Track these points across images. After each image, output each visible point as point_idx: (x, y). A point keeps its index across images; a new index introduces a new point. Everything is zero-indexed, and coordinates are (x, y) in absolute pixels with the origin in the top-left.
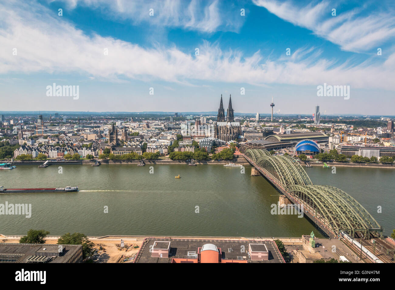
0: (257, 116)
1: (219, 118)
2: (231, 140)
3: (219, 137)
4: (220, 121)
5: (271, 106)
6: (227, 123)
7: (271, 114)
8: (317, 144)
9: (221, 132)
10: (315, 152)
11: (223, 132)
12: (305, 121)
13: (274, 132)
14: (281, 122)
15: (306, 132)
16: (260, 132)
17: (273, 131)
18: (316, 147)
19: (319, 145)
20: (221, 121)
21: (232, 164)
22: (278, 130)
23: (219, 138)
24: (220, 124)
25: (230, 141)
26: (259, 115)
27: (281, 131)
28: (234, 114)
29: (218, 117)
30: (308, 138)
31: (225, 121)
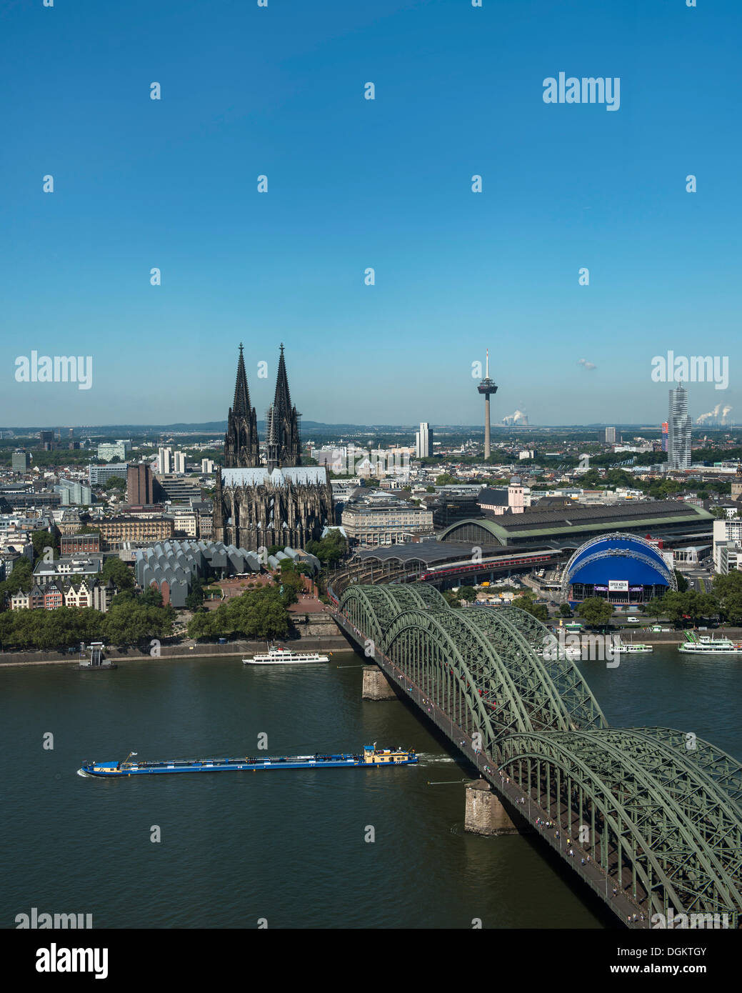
0: (422, 436)
1: (232, 448)
2: (288, 549)
3: (234, 535)
4: (235, 466)
5: (481, 390)
6: (270, 472)
7: (483, 428)
8: (660, 552)
9: (242, 513)
10: (648, 587)
11: (250, 515)
12: (628, 455)
13: (483, 506)
14: (527, 462)
15: (625, 504)
16: (421, 506)
17: (476, 500)
18: (656, 565)
19: (668, 557)
20: (244, 466)
21: (280, 652)
22: (502, 499)
23: (234, 541)
24: (236, 476)
25: (279, 554)
27: (511, 503)
28: (302, 431)
29: (227, 444)
30: (622, 530)
31: (259, 465)
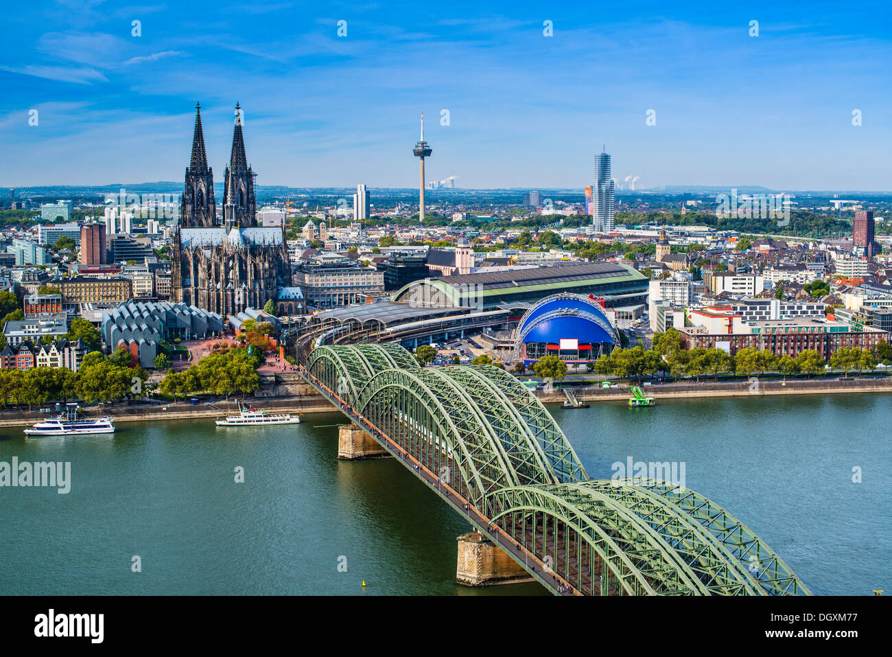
0: (360, 199)
1: (189, 209)
2: (248, 310)
3: (193, 296)
4: (193, 226)
5: (417, 153)
6: (228, 233)
7: (418, 192)
8: (603, 310)
9: (201, 275)
10: (595, 347)
11: (210, 275)
12: (556, 218)
13: (432, 267)
14: (460, 225)
15: (560, 264)
16: (370, 267)
17: (425, 261)
18: (602, 324)
19: (611, 316)
20: (201, 225)
21: (252, 413)
22: (449, 259)
23: (193, 301)
24: (195, 236)
25: (240, 315)
26: (368, 193)
27: (458, 263)
28: (257, 191)
29: (184, 206)
30: (569, 290)
31: (216, 224)
